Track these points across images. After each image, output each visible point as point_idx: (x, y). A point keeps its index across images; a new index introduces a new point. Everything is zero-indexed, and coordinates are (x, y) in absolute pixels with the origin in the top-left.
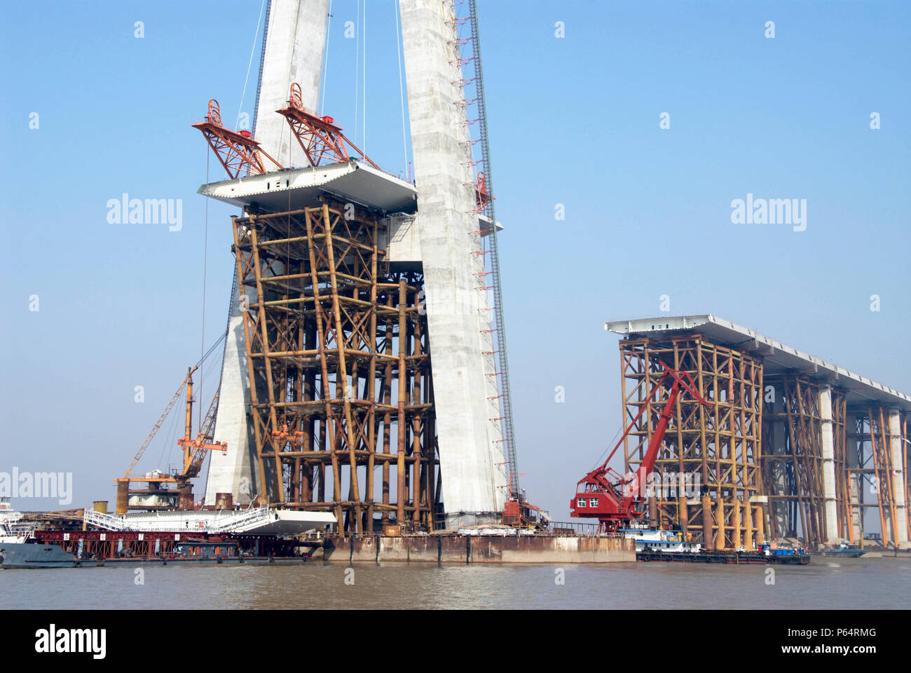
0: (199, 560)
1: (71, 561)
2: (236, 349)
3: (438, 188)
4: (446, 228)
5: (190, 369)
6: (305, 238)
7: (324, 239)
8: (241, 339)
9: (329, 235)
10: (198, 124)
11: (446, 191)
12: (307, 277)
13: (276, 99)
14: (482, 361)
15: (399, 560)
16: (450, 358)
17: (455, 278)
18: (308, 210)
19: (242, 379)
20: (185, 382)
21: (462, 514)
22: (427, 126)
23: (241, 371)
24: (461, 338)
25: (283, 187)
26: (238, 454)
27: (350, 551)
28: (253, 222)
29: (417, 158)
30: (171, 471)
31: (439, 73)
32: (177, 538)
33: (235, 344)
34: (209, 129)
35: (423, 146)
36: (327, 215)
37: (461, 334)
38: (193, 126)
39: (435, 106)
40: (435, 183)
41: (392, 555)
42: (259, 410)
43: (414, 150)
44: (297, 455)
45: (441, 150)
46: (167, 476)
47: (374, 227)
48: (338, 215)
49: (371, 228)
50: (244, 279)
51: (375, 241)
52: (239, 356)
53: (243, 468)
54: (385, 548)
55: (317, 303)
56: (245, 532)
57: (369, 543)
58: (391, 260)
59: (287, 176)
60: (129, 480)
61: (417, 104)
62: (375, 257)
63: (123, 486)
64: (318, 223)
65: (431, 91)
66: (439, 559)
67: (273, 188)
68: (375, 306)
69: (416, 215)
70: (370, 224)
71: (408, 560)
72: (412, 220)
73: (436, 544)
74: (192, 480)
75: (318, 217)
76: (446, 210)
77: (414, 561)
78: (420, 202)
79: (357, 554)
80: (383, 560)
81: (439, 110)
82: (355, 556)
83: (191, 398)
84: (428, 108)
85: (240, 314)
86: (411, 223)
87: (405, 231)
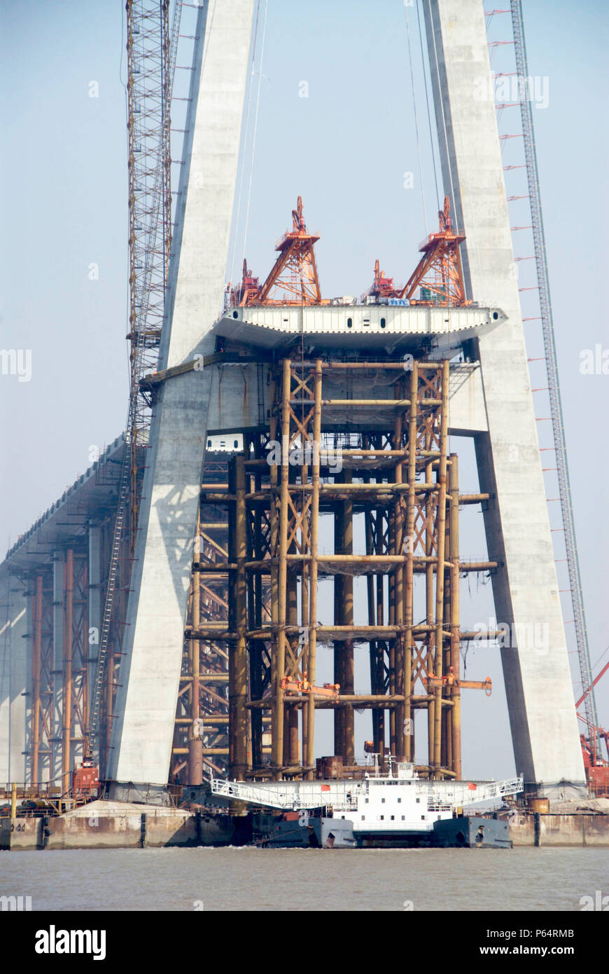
6: (407, 402)
8: (169, 519)
16: (539, 571)
19: (174, 579)
21: (566, 783)
25: (375, 328)
41: (559, 839)
43: (472, 270)
54: (547, 830)
59: (381, 313)
65: (498, 187)
67: (358, 328)
69: (477, 364)
72: (471, 371)
80: (546, 844)
84: (494, 213)
85: (170, 482)
86: (468, 374)
87: (457, 386)
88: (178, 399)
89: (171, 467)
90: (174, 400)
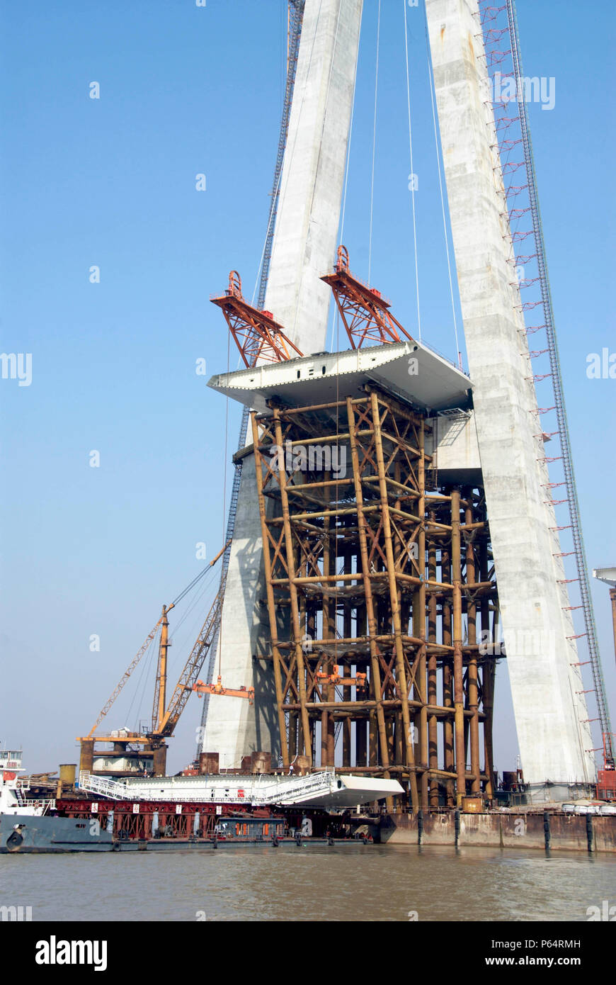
0: (253, 842)
1: (108, 843)
2: (239, 578)
3: (500, 379)
4: (513, 428)
5: (165, 607)
6: (346, 435)
7: (371, 436)
8: (246, 566)
9: (379, 431)
10: (219, 298)
11: (510, 384)
12: (347, 484)
13: (288, 285)
14: (557, 591)
15: (488, 846)
16: (524, 587)
17: (526, 488)
18: (350, 401)
19: (248, 614)
20: (160, 623)
21: (549, 785)
22: (484, 308)
23: (246, 605)
24: (537, 562)
25: (318, 374)
26: (243, 706)
27: (417, 831)
28: (278, 418)
29: (469, 344)
30: (142, 728)
31: (495, 247)
32: (219, 811)
33: (238, 572)
34: (230, 305)
35: (478, 331)
36: (376, 407)
37: (536, 556)
38: (212, 301)
39: (493, 284)
40: (496, 374)
41: (478, 839)
42: (281, 649)
43: (467, 337)
44: (325, 707)
45: (502, 335)
46: (135, 736)
47: (420, 427)
48: (386, 408)
49: (418, 428)
50: (264, 488)
51: (422, 444)
52: (244, 586)
53: (248, 724)
54: (467, 829)
55: (361, 515)
56: (295, 804)
57: (444, 821)
58: (439, 468)
59: (323, 362)
60: (94, 739)
61: (470, 282)
62: (421, 463)
63: (87, 746)
64: (363, 417)
65: (487, 266)
66: (547, 845)
67: (305, 376)
68: (424, 523)
69: (471, 412)
70: (417, 422)
71: (501, 845)
72: (467, 418)
73: (541, 825)
74: (167, 740)
75: (364, 409)
76: (511, 406)
77: (510, 847)
78: (476, 397)
79: (427, 836)
80: (465, 845)
81: (498, 289)
82: (425, 838)
83: (167, 641)
84: (484, 287)
85: (244, 536)
86: (464, 422)
87: (457, 433)
88: (251, 472)
89: (245, 525)
90: (248, 472)
